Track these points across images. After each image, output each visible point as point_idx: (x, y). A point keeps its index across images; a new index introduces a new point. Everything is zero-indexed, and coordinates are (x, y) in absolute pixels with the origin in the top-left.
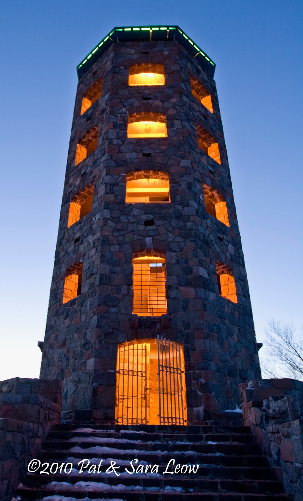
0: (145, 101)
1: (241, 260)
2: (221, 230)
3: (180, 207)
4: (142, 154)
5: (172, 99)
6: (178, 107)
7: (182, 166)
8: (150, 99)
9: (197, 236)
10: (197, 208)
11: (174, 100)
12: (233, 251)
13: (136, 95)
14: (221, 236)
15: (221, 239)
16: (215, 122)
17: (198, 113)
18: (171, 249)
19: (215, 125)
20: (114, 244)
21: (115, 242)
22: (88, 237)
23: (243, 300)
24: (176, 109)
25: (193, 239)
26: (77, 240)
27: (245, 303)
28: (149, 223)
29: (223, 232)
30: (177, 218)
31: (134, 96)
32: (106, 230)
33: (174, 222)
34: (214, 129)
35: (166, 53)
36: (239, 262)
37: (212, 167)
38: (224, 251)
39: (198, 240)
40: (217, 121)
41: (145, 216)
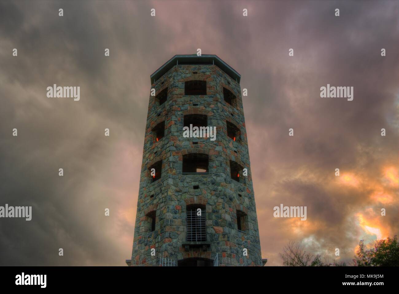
0: (194, 107)
1: (253, 208)
2: (240, 190)
3: (215, 177)
4: (192, 142)
5: (211, 105)
6: (215, 111)
7: (216, 151)
8: (197, 105)
9: (225, 195)
10: (225, 177)
11: (212, 106)
12: (248, 203)
13: (189, 102)
14: (240, 193)
15: (240, 196)
16: (239, 116)
17: (228, 112)
18: (209, 203)
19: (239, 119)
20: (175, 200)
21: (176, 199)
22: (159, 195)
23: (254, 233)
24: (214, 112)
25: (222, 197)
26: (152, 196)
27: (255, 234)
28: (196, 187)
29: (242, 191)
30: (213, 184)
31: (187, 103)
32: (171, 192)
33: (211, 187)
34: (238, 122)
35: (208, 73)
36: (252, 209)
37: (236, 148)
38: (242, 203)
39: (225, 198)
40: (241, 116)
41: (194, 183)
